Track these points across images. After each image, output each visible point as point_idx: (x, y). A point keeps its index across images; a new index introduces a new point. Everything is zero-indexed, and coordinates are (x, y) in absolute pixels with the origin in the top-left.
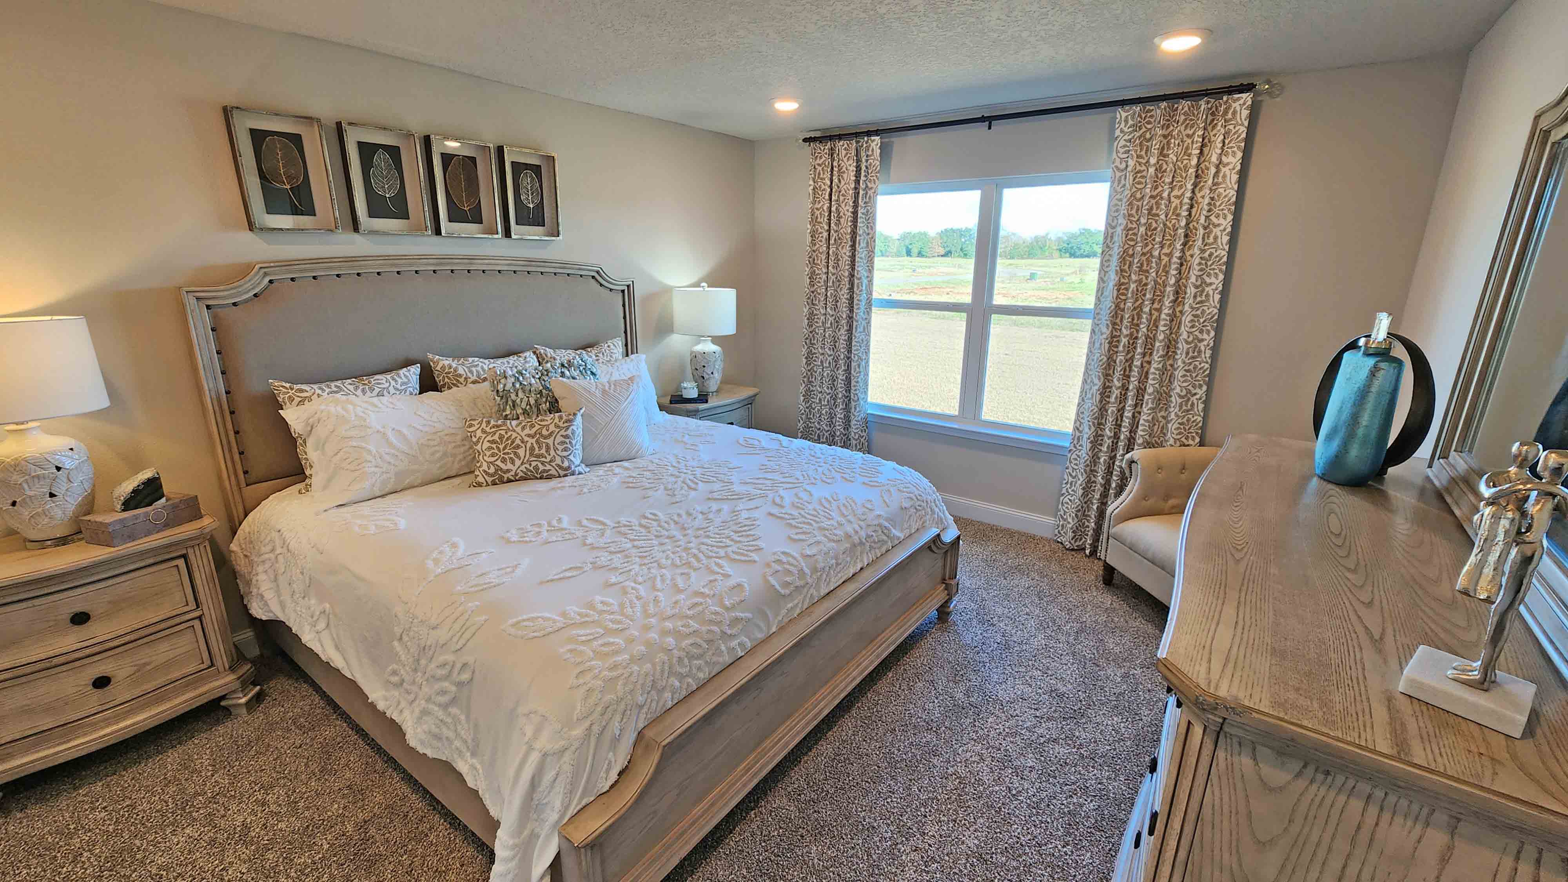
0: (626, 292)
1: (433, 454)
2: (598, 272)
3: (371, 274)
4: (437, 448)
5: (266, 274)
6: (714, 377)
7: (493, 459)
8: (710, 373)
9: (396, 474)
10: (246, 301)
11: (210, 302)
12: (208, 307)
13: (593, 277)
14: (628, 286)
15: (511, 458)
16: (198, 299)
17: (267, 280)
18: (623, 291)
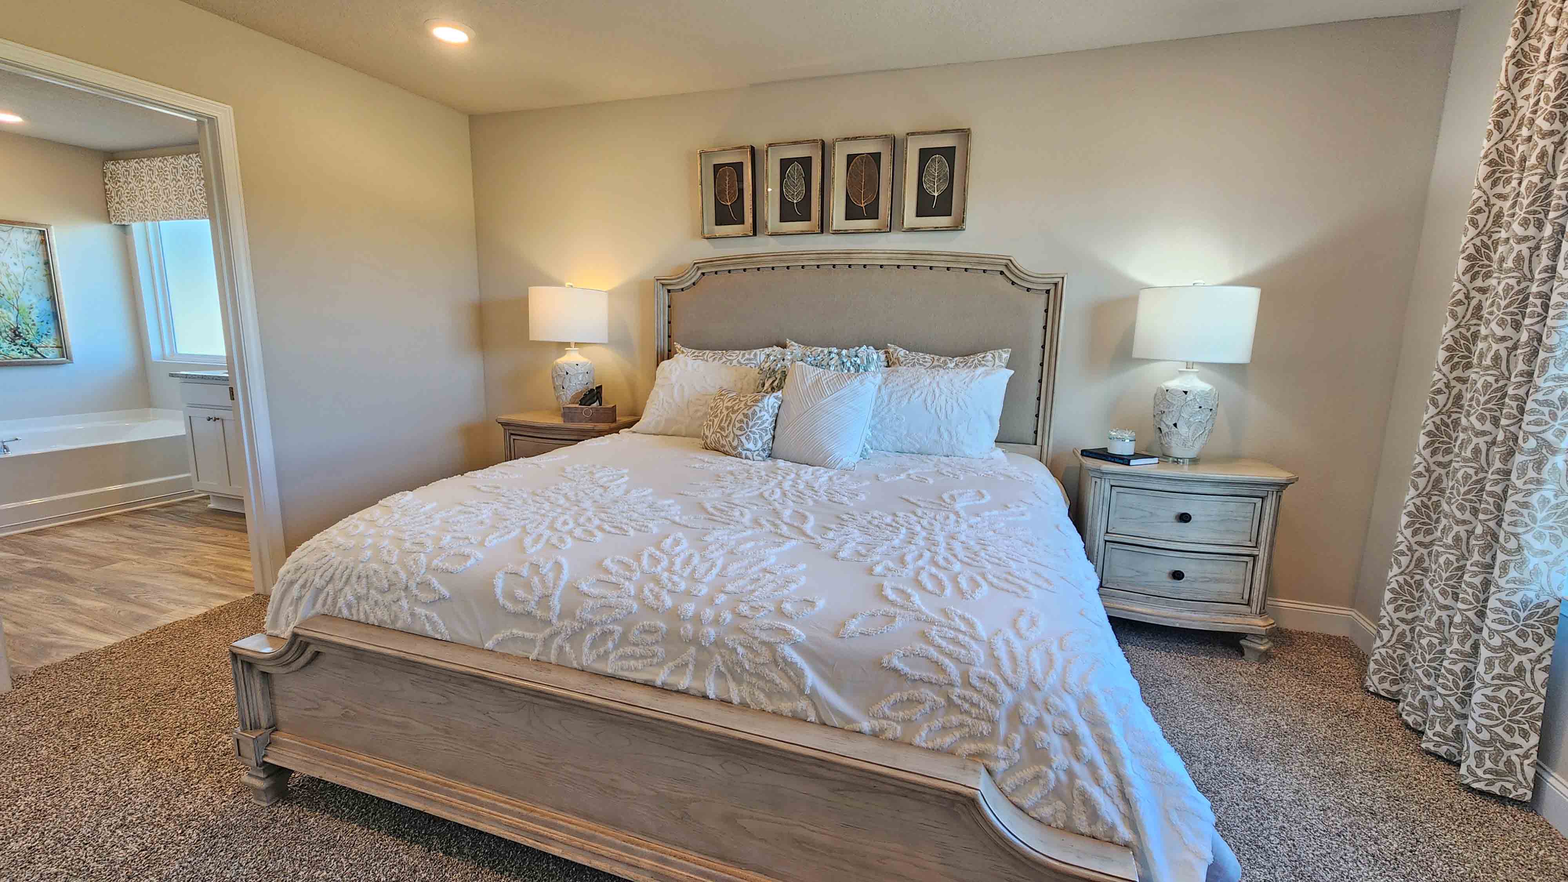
0: (1052, 293)
1: (697, 411)
2: (1006, 266)
3: (766, 269)
4: (700, 408)
5: (699, 269)
6: (1178, 433)
7: (739, 433)
8: (1171, 424)
9: (666, 420)
10: (688, 288)
11: (669, 288)
12: (669, 291)
13: (1002, 273)
14: (1056, 284)
15: (755, 439)
16: (663, 285)
17: (700, 272)
18: (1048, 292)
